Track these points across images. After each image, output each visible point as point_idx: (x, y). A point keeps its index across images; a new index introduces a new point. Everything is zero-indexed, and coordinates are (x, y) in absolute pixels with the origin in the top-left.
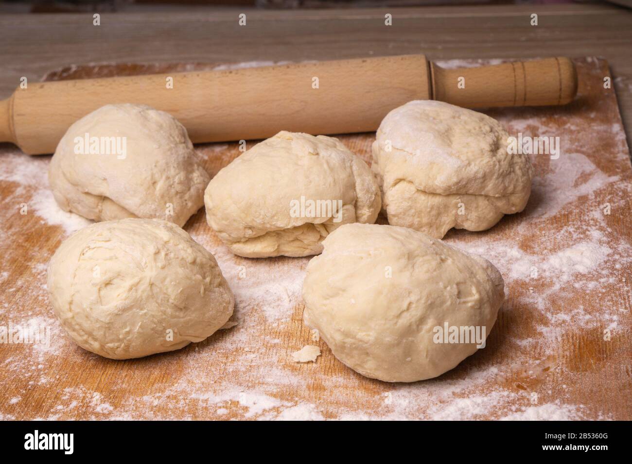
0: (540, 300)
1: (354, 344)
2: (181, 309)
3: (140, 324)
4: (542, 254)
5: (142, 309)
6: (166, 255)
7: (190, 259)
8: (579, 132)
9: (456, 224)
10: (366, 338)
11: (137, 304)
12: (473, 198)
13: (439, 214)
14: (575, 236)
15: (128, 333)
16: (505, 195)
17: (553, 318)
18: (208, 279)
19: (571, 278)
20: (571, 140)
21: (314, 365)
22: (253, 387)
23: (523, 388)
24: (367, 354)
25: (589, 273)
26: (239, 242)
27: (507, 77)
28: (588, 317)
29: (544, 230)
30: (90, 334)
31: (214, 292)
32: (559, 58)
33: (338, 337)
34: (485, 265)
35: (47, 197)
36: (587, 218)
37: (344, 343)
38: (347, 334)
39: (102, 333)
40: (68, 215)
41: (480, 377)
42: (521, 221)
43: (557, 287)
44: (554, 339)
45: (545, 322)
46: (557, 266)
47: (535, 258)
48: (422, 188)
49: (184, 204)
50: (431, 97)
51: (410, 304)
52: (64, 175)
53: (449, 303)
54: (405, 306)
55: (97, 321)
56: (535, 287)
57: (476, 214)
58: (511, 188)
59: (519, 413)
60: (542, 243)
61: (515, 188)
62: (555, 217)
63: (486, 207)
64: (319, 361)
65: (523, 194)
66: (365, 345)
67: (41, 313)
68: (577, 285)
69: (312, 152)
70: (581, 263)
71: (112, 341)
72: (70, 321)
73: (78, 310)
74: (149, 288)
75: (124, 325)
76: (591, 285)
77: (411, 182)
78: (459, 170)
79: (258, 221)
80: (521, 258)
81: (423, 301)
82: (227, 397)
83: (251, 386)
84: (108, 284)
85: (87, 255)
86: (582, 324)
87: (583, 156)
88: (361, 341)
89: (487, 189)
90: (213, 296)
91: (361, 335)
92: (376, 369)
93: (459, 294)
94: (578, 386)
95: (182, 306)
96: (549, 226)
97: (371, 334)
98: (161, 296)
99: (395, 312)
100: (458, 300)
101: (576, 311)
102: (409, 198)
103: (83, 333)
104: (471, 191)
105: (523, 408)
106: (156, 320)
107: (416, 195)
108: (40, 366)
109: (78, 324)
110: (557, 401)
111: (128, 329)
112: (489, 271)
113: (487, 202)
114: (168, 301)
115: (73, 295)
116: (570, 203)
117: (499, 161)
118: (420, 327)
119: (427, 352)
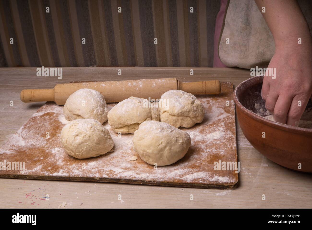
0: (203, 146)
1: (146, 154)
2: (98, 144)
3: (86, 147)
4: (205, 134)
5: (86, 143)
6: (94, 128)
7: (101, 130)
8: (221, 102)
9: (181, 126)
10: (149, 152)
11: (85, 141)
12: (186, 117)
13: (176, 122)
14: (215, 130)
15: (82, 150)
16: (195, 117)
17: (205, 151)
18: (106, 136)
19: (213, 140)
20: (219, 104)
21: (136, 161)
22: (117, 166)
23: (194, 168)
24: (150, 157)
25: (218, 139)
26: (117, 129)
27: (200, 85)
28: (216, 150)
29: (207, 128)
30: (71, 150)
31: (108, 140)
32: (216, 80)
33: (142, 152)
34: (185, 133)
35: (63, 116)
36: (220, 125)
37: (143, 154)
38: (144, 151)
39: (75, 150)
40: (68, 121)
41: (182, 165)
42: (201, 125)
43: (208, 142)
44: (205, 156)
45: (203, 151)
46: (209, 137)
47: (203, 135)
48: (171, 114)
49: (102, 118)
50: (178, 89)
51: (162, 142)
52: (68, 108)
53: (173, 142)
54: (160, 143)
55: (74, 146)
56: (202, 142)
57: (187, 122)
58: (197, 115)
59: (192, 174)
60: (206, 131)
61: (198, 115)
62: (211, 124)
63: (190, 120)
64: (137, 161)
65: (201, 117)
66: (149, 154)
67: (58, 147)
68: (214, 142)
69: (139, 102)
70: (216, 136)
71: (77, 152)
72: (66, 146)
73: (69, 143)
74: (89, 137)
75: (81, 148)
76: (218, 142)
77: (168, 112)
78: (182, 108)
79: (122, 122)
80: (199, 135)
81: (166, 141)
82: (110, 169)
83: (116, 166)
84: (77, 135)
85: (72, 128)
86: (214, 152)
87: (221, 108)
88: (148, 153)
89: (190, 115)
90: (107, 141)
91: (148, 151)
92: (152, 162)
93: (177, 140)
94: (210, 168)
95: (98, 143)
96: (209, 127)
97: (151, 150)
98: (92, 140)
99: (157, 144)
100: (176, 142)
101: (212, 149)
102: (167, 117)
103: (69, 150)
104: (185, 115)
105: (193, 173)
106: (90, 147)
107: (169, 116)
108: (57, 160)
109: (68, 147)
110: (203, 171)
111: (82, 149)
112: (186, 135)
113: (190, 119)
114: (94, 141)
115: (67, 139)
116: (216, 121)
117: (194, 107)
118: (165, 149)
119: (167, 156)
